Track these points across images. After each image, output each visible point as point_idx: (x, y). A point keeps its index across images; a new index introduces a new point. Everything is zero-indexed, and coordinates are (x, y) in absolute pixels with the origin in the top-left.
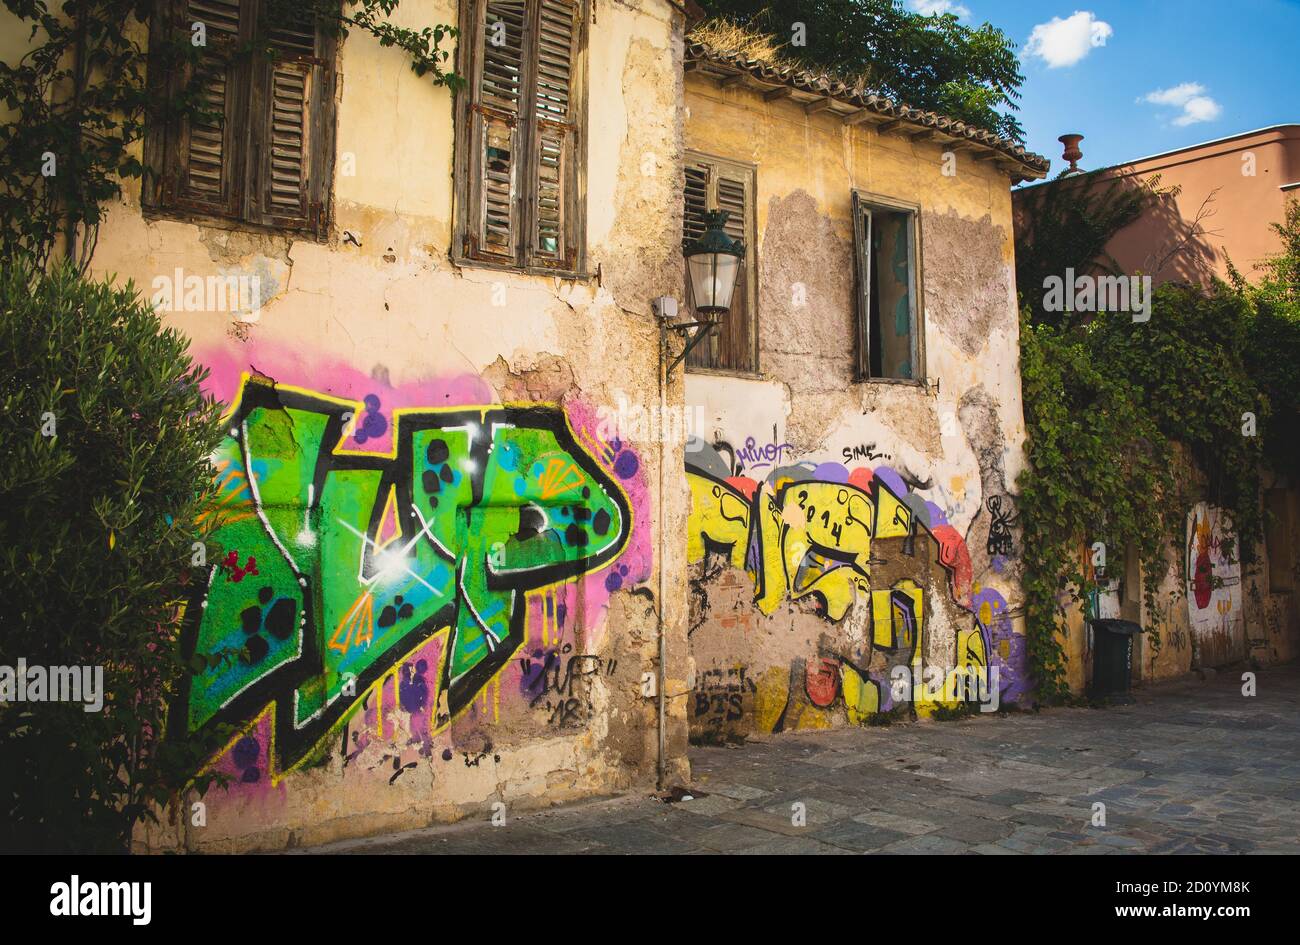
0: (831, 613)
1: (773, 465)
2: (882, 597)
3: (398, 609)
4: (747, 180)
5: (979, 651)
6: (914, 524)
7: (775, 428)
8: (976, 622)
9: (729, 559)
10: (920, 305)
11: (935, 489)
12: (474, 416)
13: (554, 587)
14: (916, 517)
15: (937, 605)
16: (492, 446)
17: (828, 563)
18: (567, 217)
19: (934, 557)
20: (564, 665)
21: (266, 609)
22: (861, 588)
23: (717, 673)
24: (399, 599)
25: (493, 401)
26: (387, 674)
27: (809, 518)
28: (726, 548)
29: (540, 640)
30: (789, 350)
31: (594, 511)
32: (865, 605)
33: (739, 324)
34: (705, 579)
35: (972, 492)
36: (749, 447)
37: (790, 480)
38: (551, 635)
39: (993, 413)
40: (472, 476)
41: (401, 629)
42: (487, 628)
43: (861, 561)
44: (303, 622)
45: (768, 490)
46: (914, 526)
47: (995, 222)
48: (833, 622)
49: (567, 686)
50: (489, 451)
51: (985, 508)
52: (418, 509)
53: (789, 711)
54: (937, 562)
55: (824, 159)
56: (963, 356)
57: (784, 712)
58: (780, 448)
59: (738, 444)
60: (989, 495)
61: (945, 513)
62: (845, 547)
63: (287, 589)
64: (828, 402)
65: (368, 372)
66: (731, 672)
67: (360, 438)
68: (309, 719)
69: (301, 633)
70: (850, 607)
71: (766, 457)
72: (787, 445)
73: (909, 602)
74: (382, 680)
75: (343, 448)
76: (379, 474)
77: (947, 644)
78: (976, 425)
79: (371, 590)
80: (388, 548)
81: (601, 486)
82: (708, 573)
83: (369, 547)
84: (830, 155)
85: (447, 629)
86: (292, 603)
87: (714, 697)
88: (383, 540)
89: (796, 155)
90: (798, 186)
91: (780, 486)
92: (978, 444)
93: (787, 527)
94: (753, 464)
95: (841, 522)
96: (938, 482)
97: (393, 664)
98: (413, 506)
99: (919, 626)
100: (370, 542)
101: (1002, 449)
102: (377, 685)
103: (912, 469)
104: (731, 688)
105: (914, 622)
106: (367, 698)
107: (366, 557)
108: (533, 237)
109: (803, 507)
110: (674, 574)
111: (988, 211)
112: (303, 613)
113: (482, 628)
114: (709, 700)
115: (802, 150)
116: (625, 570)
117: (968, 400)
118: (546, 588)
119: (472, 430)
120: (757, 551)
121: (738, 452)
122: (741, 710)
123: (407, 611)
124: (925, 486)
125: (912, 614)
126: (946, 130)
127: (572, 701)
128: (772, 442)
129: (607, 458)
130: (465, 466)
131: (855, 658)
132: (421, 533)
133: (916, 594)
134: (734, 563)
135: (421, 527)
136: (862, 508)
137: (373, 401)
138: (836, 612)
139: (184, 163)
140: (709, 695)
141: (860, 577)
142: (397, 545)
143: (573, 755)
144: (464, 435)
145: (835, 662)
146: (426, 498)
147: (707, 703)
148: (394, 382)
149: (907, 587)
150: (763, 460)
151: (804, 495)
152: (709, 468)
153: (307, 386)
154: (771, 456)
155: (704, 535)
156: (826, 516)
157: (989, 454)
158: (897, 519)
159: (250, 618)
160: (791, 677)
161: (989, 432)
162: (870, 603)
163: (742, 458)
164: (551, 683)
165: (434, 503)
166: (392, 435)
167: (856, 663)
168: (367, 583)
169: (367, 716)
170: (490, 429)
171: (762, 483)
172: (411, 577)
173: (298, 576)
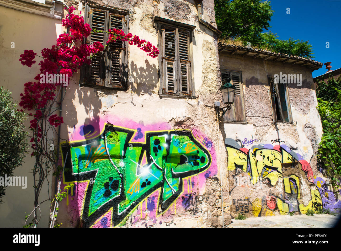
0: (272, 184)
1: (253, 145)
2: (287, 180)
3: (147, 183)
4: (239, 75)
5: (318, 195)
6: (294, 159)
7: (252, 136)
8: (316, 187)
9: (242, 169)
10: (289, 103)
11: (299, 150)
12: (167, 133)
13: (190, 177)
14: (294, 158)
15: (303, 181)
16: (172, 140)
17: (270, 170)
18: (189, 83)
19: (301, 168)
20: (194, 198)
21: (111, 183)
22: (280, 177)
23: (241, 200)
24: (147, 180)
25: (171, 129)
26: (143, 200)
27: (264, 158)
28: (241, 167)
29: (187, 191)
30: (254, 116)
31: (201, 157)
32: (282, 182)
33: (240, 110)
34: (236, 175)
35: (310, 150)
36: (246, 141)
37: (257, 149)
38: (190, 190)
39: (313, 130)
40: (166, 148)
41: (147, 188)
42: (172, 188)
43: (279, 170)
44: (121, 186)
45: (251, 152)
46: (294, 160)
47: (308, 81)
48: (273, 186)
49: (195, 204)
50: (171, 142)
51: (314, 155)
52: (152, 157)
53: (262, 211)
54: (302, 170)
55: (259, 69)
56: (303, 115)
57: (261, 211)
58: (254, 140)
59: (242, 140)
60: (315, 151)
61: (302, 156)
62: (274, 166)
63: (116, 177)
64: (266, 128)
65: (138, 122)
66: (245, 200)
67: (136, 138)
68: (122, 212)
69: (120, 189)
70: (277, 182)
71: (250, 143)
72: (255, 140)
73: (295, 181)
74: (142, 202)
75: (131, 141)
76: (141, 148)
77: (308, 193)
78: (309, 133)
79: (139, 178)
80: (144, 167)
81: (202, 150)
82: (237, 173)
83: (139, 167)
84: (261, 68)
85: (160, 188)
86: (118, 181)
87: (240, 206)
88: (143, 165)
89: (252, 68)
90: (253, 76)
91: (255, 150)
92: (310, 138)
93: (257, 161)
94: (247, 145)
95: (273, 159)
96: (299, 148)
97: (145, 198)
98: (151, 156)
99: (299, 187)
100: (139, 165)
101: (317, 139)
102: (141, 203)
103: (291, 145)
104: (246, 204)
105: (297, 186)
106: (138, 207)
107: (138, 169)
108: (180, 88)
109: (261, 156)
110: (224, 173)
111: (306, 78)
112: (121, 184)
113: (171, 188)
114: (239, 207)
115: (253, 67)
116: (210, 172)
117: (305, 127)
118: (188, 177)
119: (166, 136)
120: (250, 167)
121: (243, 142)
122: (248, 210)
123: (149, 183)
124: (296, 149)
125: (296, 184)
126: (291, 58)
127: (196, 208)
128: (252, 139)
129: (203, 143)
130: (164, 145)
131: (280, 196)
132: (153, 163)
133: (296, 179)
134: (243, 170)
135: (153, 161)
136: (278, 155)
137: (139, 130)
138: (273, 183)
139: (90, 74)
140: (239, 206)
141: (279, 174)
142: (146, 166)
143: (197, 224)
144: (164, 138)
145: (274, 197)
146: (154, 154)
147: (238, 208)
148: (145, 125)
149: (294, 177)
150: (249, 144)
151: (261, 152)
152: (235, 146)
153: (122, 126)
154: (252, 143)
155: (235, 163)
156: (268, 158)
157: (314, 140)
158: (288, 158)
159: (107, 185)
160: (262, 201)
161: (313, 134)
162: (283, 181)
163: (244, 143)
164: (191, 203)
165: (156, 155)
166: (144, 138)
167: (280, 197)
168: (138, 176)
169: (138, 212)
170: (171, 136)
171: (249, 150)
172: (150, 174)
173: (119, 174)
